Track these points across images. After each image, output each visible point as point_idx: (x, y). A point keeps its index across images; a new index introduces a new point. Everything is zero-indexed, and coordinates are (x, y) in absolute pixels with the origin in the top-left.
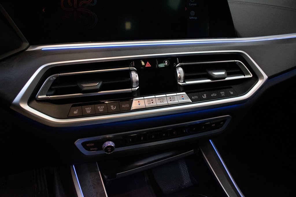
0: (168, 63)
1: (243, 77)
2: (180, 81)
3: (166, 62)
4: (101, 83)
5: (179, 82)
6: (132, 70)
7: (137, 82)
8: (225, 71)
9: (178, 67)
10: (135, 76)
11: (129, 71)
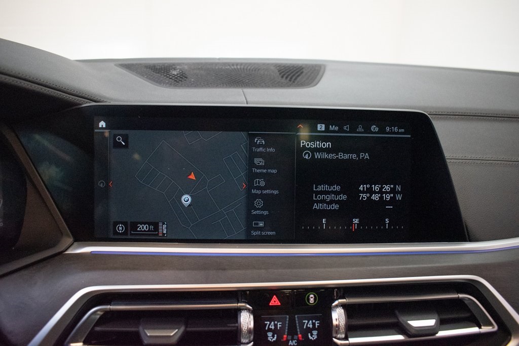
0: (315, 300)
1: (475, 330)
2: (338, 336)
3: (312, 298)
4: (182, 329)
5: (335, 338)
6: (243, 309)
7: (249, 331)
8: (436, 316)
9: (337, 306)
10: (246, 320)
11: (238, 311)
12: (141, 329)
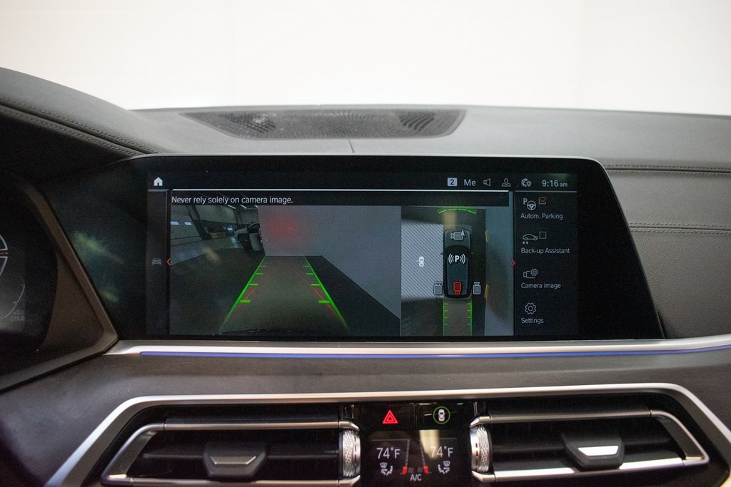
0: (446, 416)
1: (676, 461)
2: (480, 468)
3: (442, 413)
4: (262, 456)
5: (476, 471)
6: (347, 430)
7: (354, 460)
8: (620, 442)
9: (477, 426)
10: (351, 445)
11: (339, 431)
12: (205, 456)
